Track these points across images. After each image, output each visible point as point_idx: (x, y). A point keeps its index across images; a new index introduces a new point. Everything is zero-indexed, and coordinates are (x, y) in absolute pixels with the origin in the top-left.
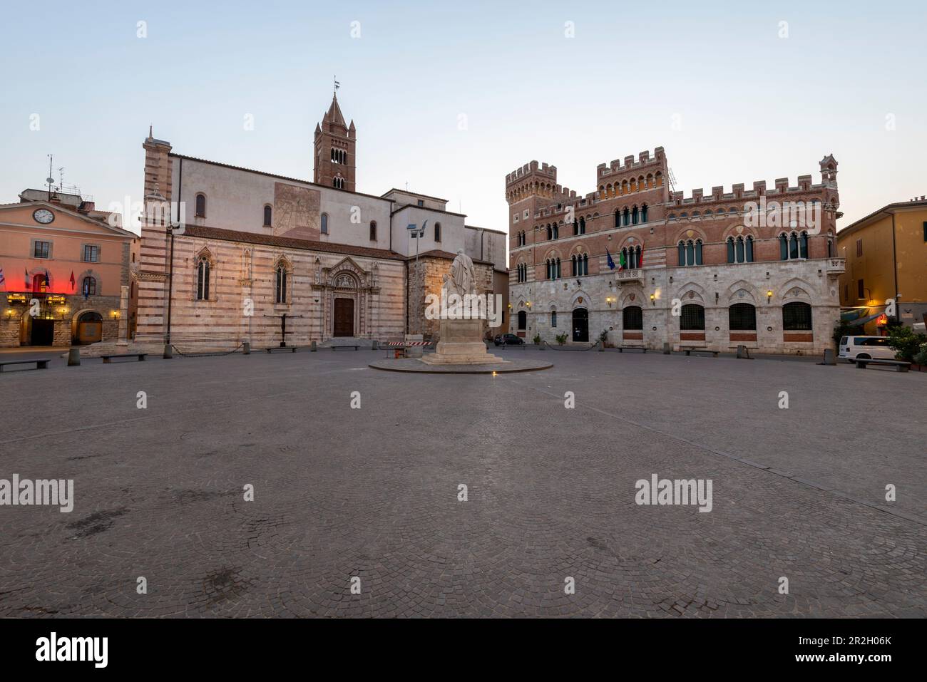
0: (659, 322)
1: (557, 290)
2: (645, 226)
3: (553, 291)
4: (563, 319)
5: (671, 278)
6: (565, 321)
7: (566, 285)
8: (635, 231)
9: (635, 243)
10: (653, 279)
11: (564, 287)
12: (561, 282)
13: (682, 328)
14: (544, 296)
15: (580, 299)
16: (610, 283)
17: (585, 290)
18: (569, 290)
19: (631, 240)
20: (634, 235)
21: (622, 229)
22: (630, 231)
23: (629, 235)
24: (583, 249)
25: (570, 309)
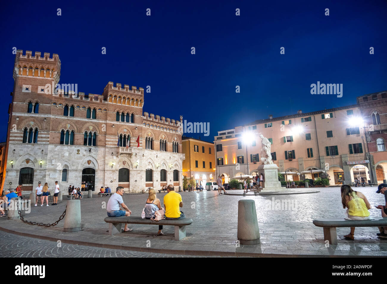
0: (138, 178)
1: (70, 154)
2: (133, 125)
3: (67, 154)
4: (74, 175)
5: (143, 154)
6: (76, 177)
7: (78, 151)
8: (128, 126)
9: (127, 133)
10: (136, 154)
11: (77, 152)
12: (74, 148)
13: (147, 180)
14: (57, 156)
15: (89, 162)
16: (112, 153)
17: (94, 156)
18: (81, 155)
19: (126, 130)
20: (127, 128)
21: (120, 123)
22: (125, 125)
23: (125, 127)
24: (94, 128)
25: (82, 168)
